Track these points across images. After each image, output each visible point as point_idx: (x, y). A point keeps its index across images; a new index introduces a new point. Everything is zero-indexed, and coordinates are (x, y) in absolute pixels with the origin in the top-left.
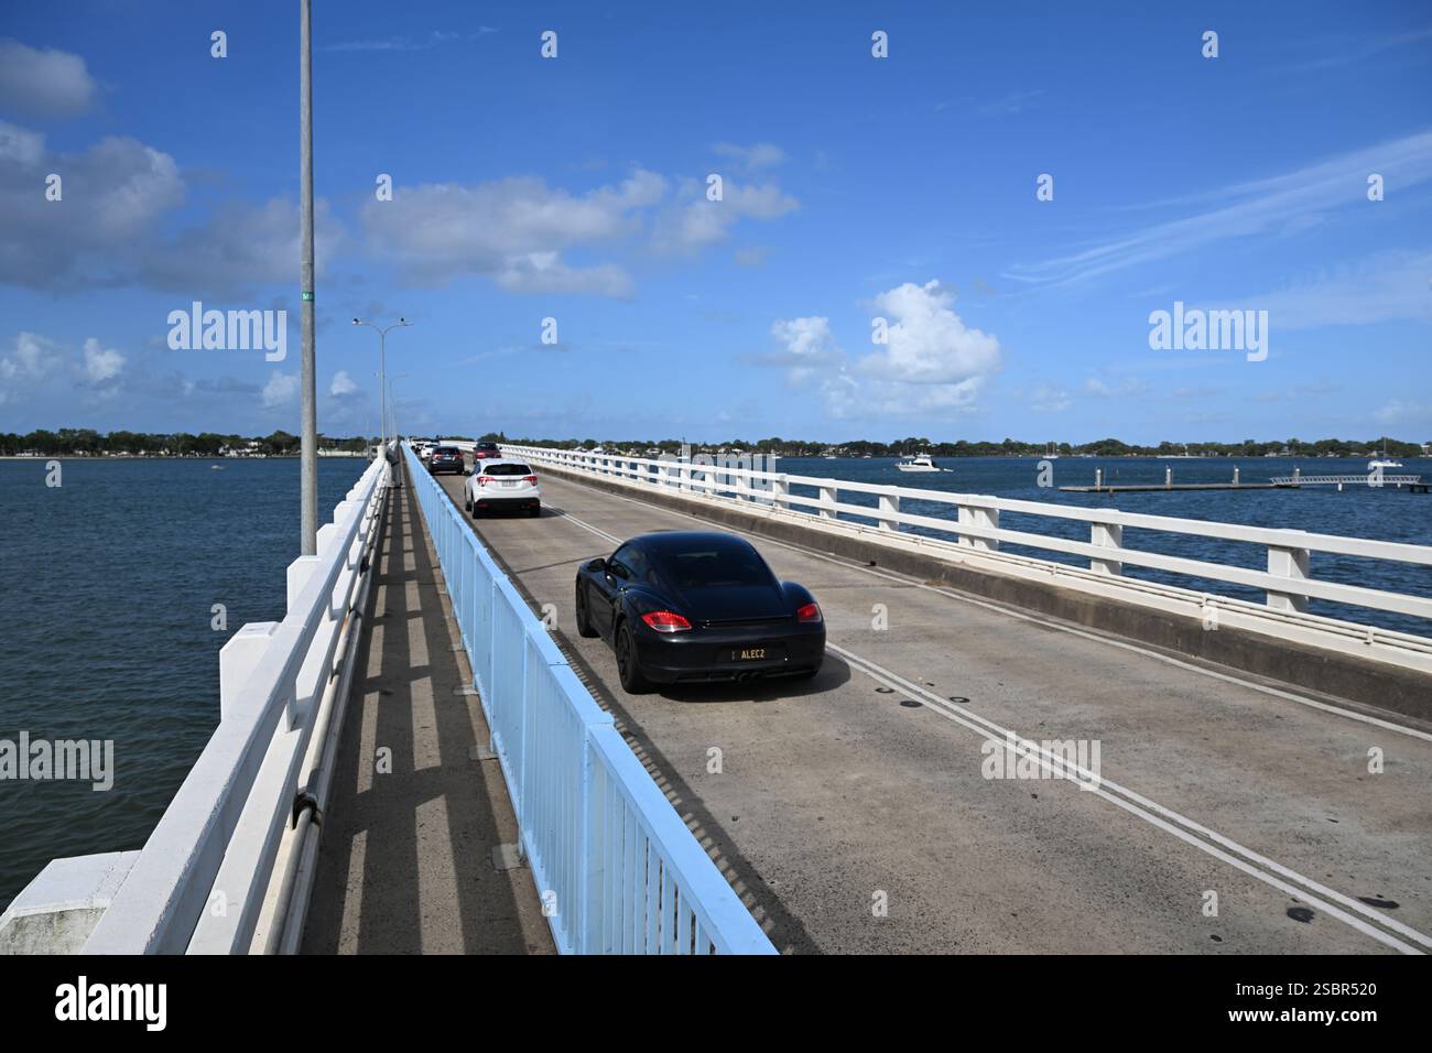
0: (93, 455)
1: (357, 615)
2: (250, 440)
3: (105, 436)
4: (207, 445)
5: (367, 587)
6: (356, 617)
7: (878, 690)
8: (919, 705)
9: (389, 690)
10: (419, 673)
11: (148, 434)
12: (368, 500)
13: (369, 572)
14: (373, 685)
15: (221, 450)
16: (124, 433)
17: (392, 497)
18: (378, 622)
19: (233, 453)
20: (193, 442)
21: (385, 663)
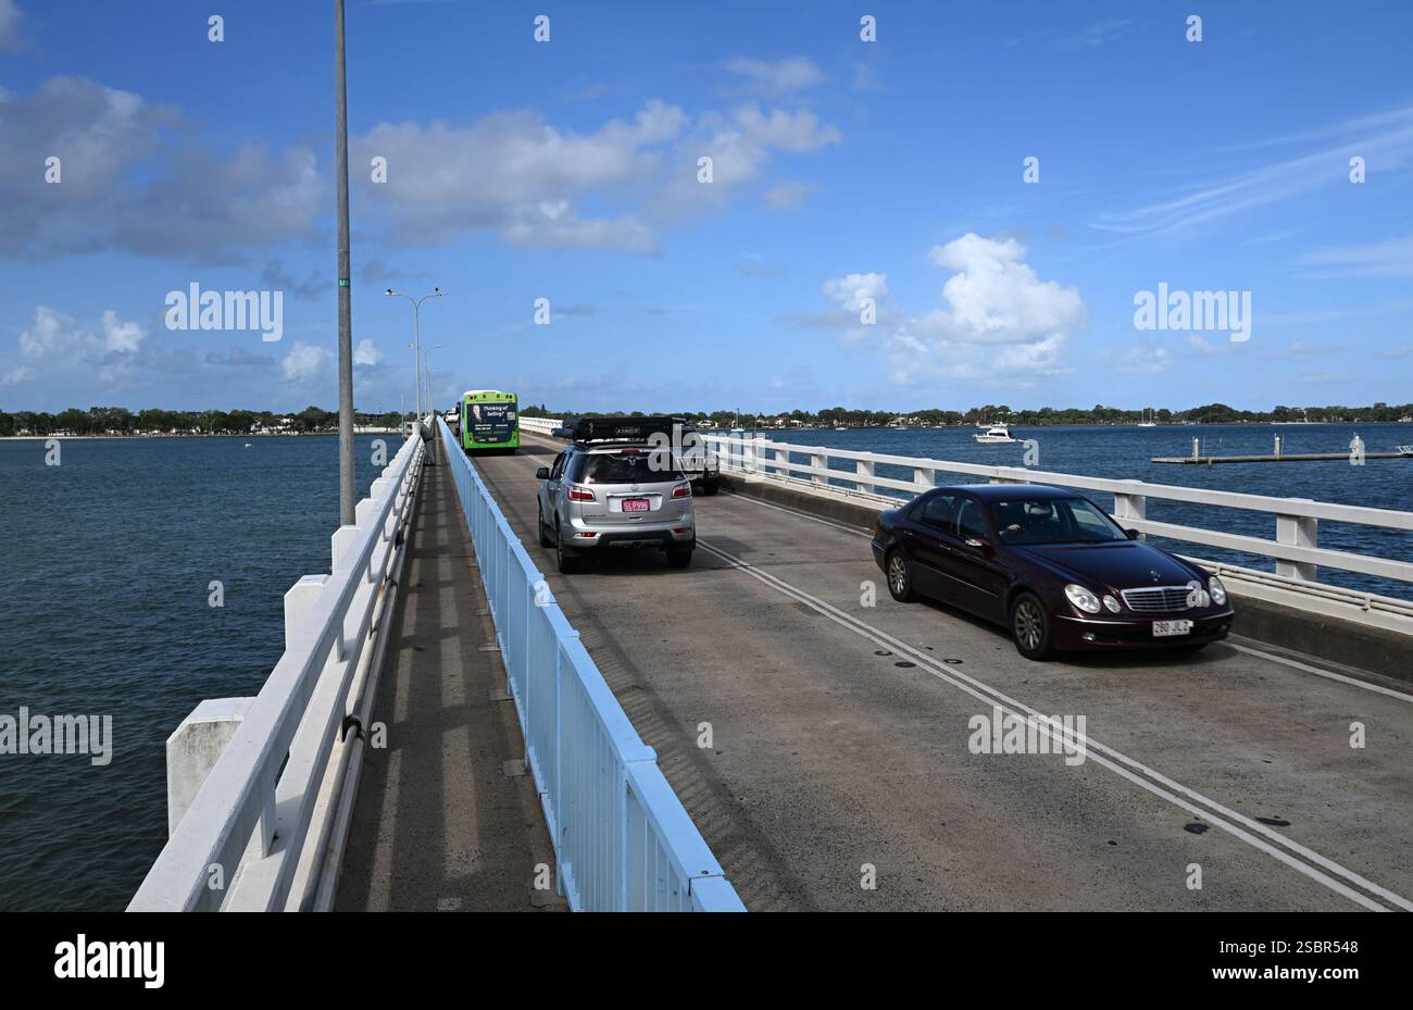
0: (124, 434)
1: (393, 583)
2: (282, 417)
3: (136, 415)
4: (239, 422)
5: (402, 559)
6: (392, 585)
7: (877, 653)
8: (913, 665)
9: (422, 646)
10: (449, 633)
11: (179, 411)
12: (402, 476)
13: (404, 546)
14: (407, 642)
15: (253, 428)
16: (155, 411)
17: (427, 474)
18: (412, 590)
19: (265, 431)
20: (223, 420)
21: (418, 625)
